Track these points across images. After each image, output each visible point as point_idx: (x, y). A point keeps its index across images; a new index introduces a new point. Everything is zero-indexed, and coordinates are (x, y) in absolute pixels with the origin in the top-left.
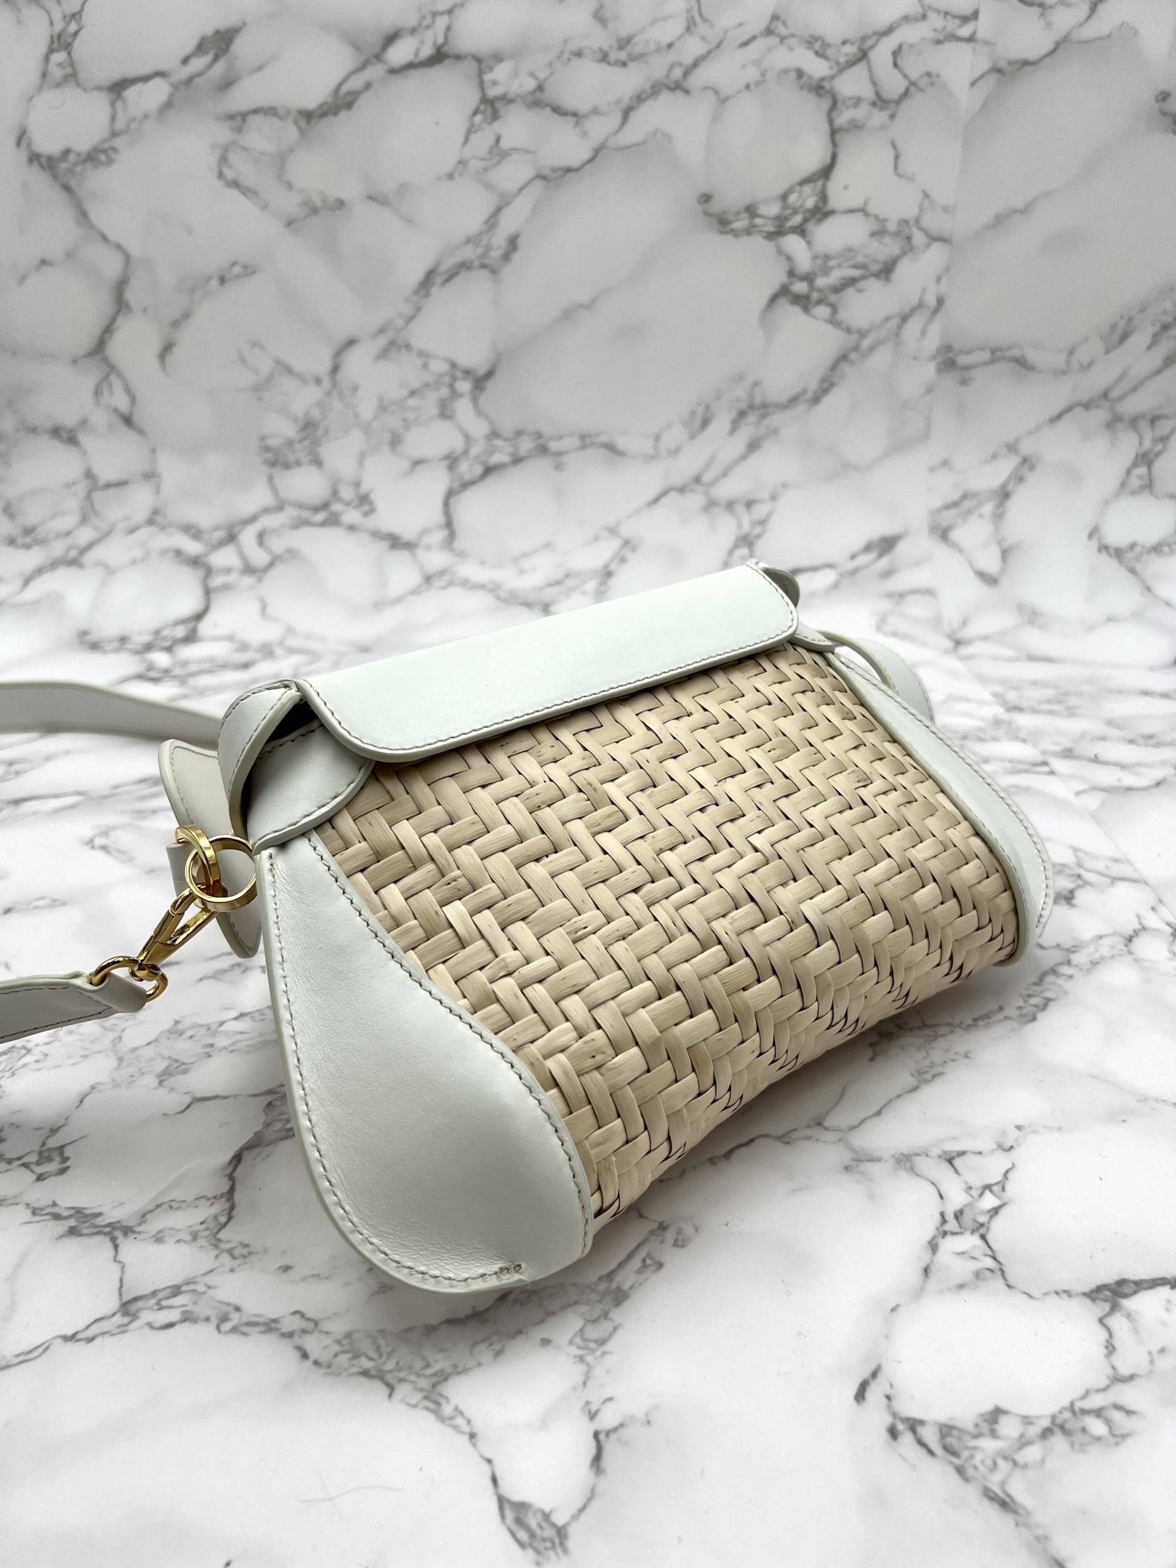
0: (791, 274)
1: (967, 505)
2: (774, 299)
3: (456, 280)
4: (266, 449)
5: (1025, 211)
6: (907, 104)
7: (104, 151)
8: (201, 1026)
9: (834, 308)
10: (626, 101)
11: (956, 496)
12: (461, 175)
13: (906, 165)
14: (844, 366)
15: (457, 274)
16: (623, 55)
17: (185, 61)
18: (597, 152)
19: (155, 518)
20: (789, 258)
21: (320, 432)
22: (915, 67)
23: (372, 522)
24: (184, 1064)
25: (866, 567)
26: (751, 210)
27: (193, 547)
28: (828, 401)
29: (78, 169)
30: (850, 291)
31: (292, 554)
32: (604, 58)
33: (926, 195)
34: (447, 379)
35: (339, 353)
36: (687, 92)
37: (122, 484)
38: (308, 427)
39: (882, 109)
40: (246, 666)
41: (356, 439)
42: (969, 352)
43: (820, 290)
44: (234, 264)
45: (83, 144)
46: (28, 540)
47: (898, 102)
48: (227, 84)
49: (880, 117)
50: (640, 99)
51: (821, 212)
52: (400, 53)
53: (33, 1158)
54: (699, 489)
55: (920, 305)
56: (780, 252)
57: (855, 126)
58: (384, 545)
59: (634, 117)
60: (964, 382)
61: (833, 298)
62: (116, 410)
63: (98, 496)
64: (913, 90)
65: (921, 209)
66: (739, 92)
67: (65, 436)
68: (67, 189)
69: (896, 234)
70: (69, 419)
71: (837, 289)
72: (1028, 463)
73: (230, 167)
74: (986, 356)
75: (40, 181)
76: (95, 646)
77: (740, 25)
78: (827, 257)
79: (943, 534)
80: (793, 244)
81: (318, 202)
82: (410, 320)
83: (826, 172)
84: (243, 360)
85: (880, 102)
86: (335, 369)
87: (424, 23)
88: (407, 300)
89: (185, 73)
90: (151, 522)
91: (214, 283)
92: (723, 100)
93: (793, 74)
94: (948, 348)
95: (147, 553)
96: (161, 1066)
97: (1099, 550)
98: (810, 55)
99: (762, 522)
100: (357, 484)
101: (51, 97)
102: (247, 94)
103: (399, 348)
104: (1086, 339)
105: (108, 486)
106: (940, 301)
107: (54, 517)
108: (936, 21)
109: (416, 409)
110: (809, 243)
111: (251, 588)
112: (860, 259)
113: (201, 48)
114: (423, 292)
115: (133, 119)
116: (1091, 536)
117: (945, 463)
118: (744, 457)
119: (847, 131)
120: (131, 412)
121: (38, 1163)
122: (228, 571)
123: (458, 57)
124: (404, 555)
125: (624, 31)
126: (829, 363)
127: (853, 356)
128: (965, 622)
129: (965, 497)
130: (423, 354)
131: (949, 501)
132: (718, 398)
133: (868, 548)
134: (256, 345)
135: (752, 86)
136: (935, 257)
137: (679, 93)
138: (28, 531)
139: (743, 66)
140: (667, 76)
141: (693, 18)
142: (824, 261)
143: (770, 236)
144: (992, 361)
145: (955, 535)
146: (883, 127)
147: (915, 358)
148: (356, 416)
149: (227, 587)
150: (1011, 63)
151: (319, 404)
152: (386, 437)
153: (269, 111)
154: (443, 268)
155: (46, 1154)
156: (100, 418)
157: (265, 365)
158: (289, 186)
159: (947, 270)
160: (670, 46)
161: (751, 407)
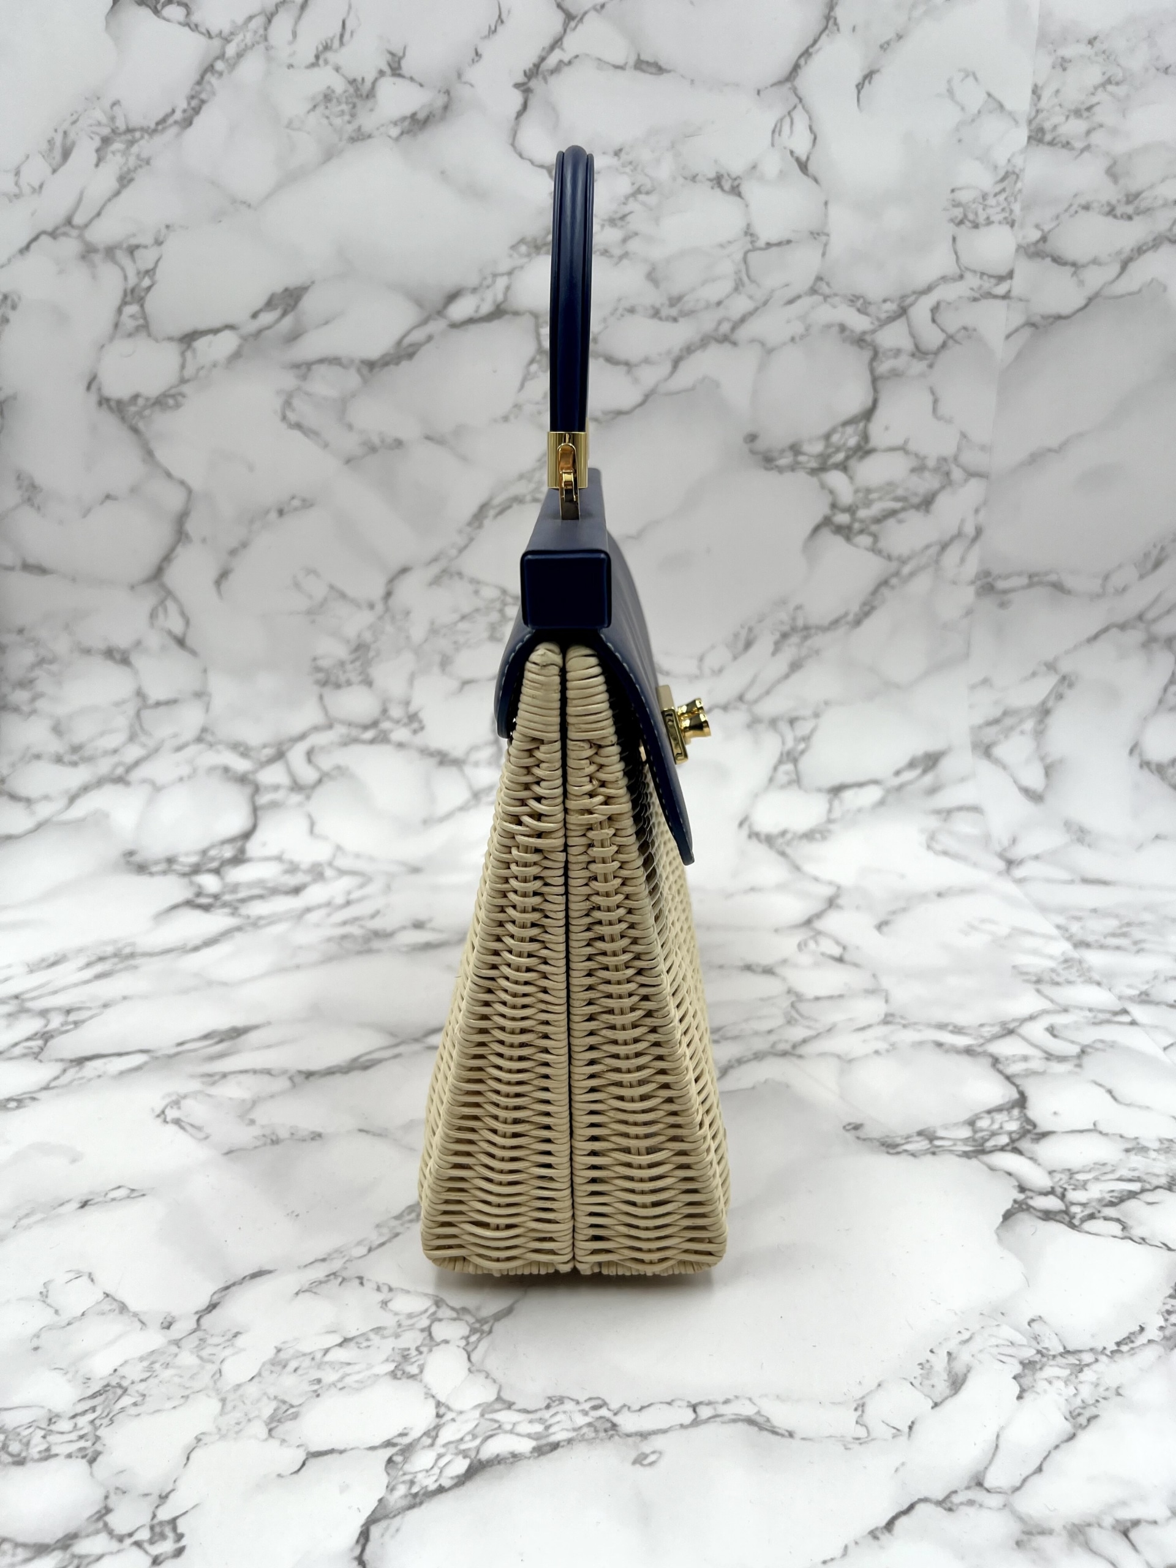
0: (834, 506)
1: (1008, 721)
2: (817, 529)
3: (509, 512)
4: (318, 669)
5: (1060, 450)
6: (945, 356)
7: (173, 396)
8: (304, 1355)
9: (875, 537)
10: (676, 351)
11: (997, 712)
12: (516, 417)
13: (944, 409)
14: (885, 591)
15: (509, 507)
16: (674, 312)
17: (255, 316)
18: (647, 398)
19: (203, 737)
20: (831, 492)
21: (371, 654)
22: (952, 321)
23: (420, 740)
24: (292, 1406)
25: (910, 782)
26: (795, 449)
27: (241, 765)
28: (868, 624)
29: (147, 412)
30: (891, 522)
31: (341, 771)
32: (656, 314)
33: (964, 435)
34: (498, 605)
35: (392, 581)
36: (735, 344)
37: (171, 702)
38: (361, 649)
39: (921, 359)
40: (297, 890)
41: (407, 661)
42: (1008, 577)
43: (862, 521)
44: (293, 498)
45: (152, 388)
46: (75, 758)
47: (936, 353)
48: (294, 337)
49: (919, 366)
50: (689, 350)
51: (863, 450)
52: (461, 309)
53: (144, 1535)
54: (744, 707)
55: (959, 535)
56: (823, 486)
57: (895, 374)
58: (433, 761)
59: (683, 366)
60: (1003, 605)
61: (874, 528)
62: (170, 633)
63: (146, 714)
64: (950, 342)
65: (959, 449)
66: (784, 344)
67: (118, 656)
68: (135, 430)
69: (936, 470)
70: (122, 641)
71: (878, 520)
72: (1067, 681)
73: (293, 410)
74: (1024, 581)
75: (109, 423)
76: (142, 869)
77: (787, 285)
78: (868, 491)
79: (986, 750)
80: (836, 479)
81: (376, 440)
82: (461, 550)
83: (868, 414)
84: (297, 585)
85: (919, 352)
86: (388, 595)
87: (486, 283)
88: (460, 532)
89: (254, 325)
90: (199, 740)
91: (273, 515)
92: (769, 351)
93: (835, 329)
94: (987, 574)
95: (195, 770)
96: (268, 1410)
97: (1141, 766)
98: (852, 312)
99: (806, 739)
100: (407, 703)
101: (122, 346)
102: (312, 346)
103: (451, 576)
104: (1120, 566)
105: (158, 704)
106: (979, 531)
107: (102, 734)
108: (972, 281)
109: (467, 632)
110: (851, 478)
111: (300, 805)
112: (900, 492)
113: (270, 304)
114: (476, 524)
115: (203, 367)
116: (1131, 752)
117: (986, 682)
118: (787, 676)
119: (888, 378)
120: (185, 634)
121: (152, 1542)
122: (276, 788)
123: (516, 313)
124: (452, 772)
125: (675, 291)
126: (871, 588)
127: (894, 581)
128: (1014, 841)
129: (1005, 713)
130: (474, 581)
131: (991, 718)
132: (760, 621)
133: (912, 764)
134: (311, 572)
135: (797, 339)
136: (973, 490)
137: (727, 346)
138: (76, 749)
139: (788, 322)
140: (716, 329)
141: (741, 280)
142: (866, 495)
143: (814, 472)
144: (1030, 585)
145: (998, 751)
146: (922, 375)
147: (954, 583)
148: (408, 638)
149: (274, 805)
150: (1044, 317)
151: (371, 627)
152: (437, 658)
153: (334, 361)
154: (497, 501)
155: (157, 1529)
156: (154, 640)
157: (319, 590)
158: (350, 427)
159: (985, 503)
160: (719, 303)
161: (794, 629)
